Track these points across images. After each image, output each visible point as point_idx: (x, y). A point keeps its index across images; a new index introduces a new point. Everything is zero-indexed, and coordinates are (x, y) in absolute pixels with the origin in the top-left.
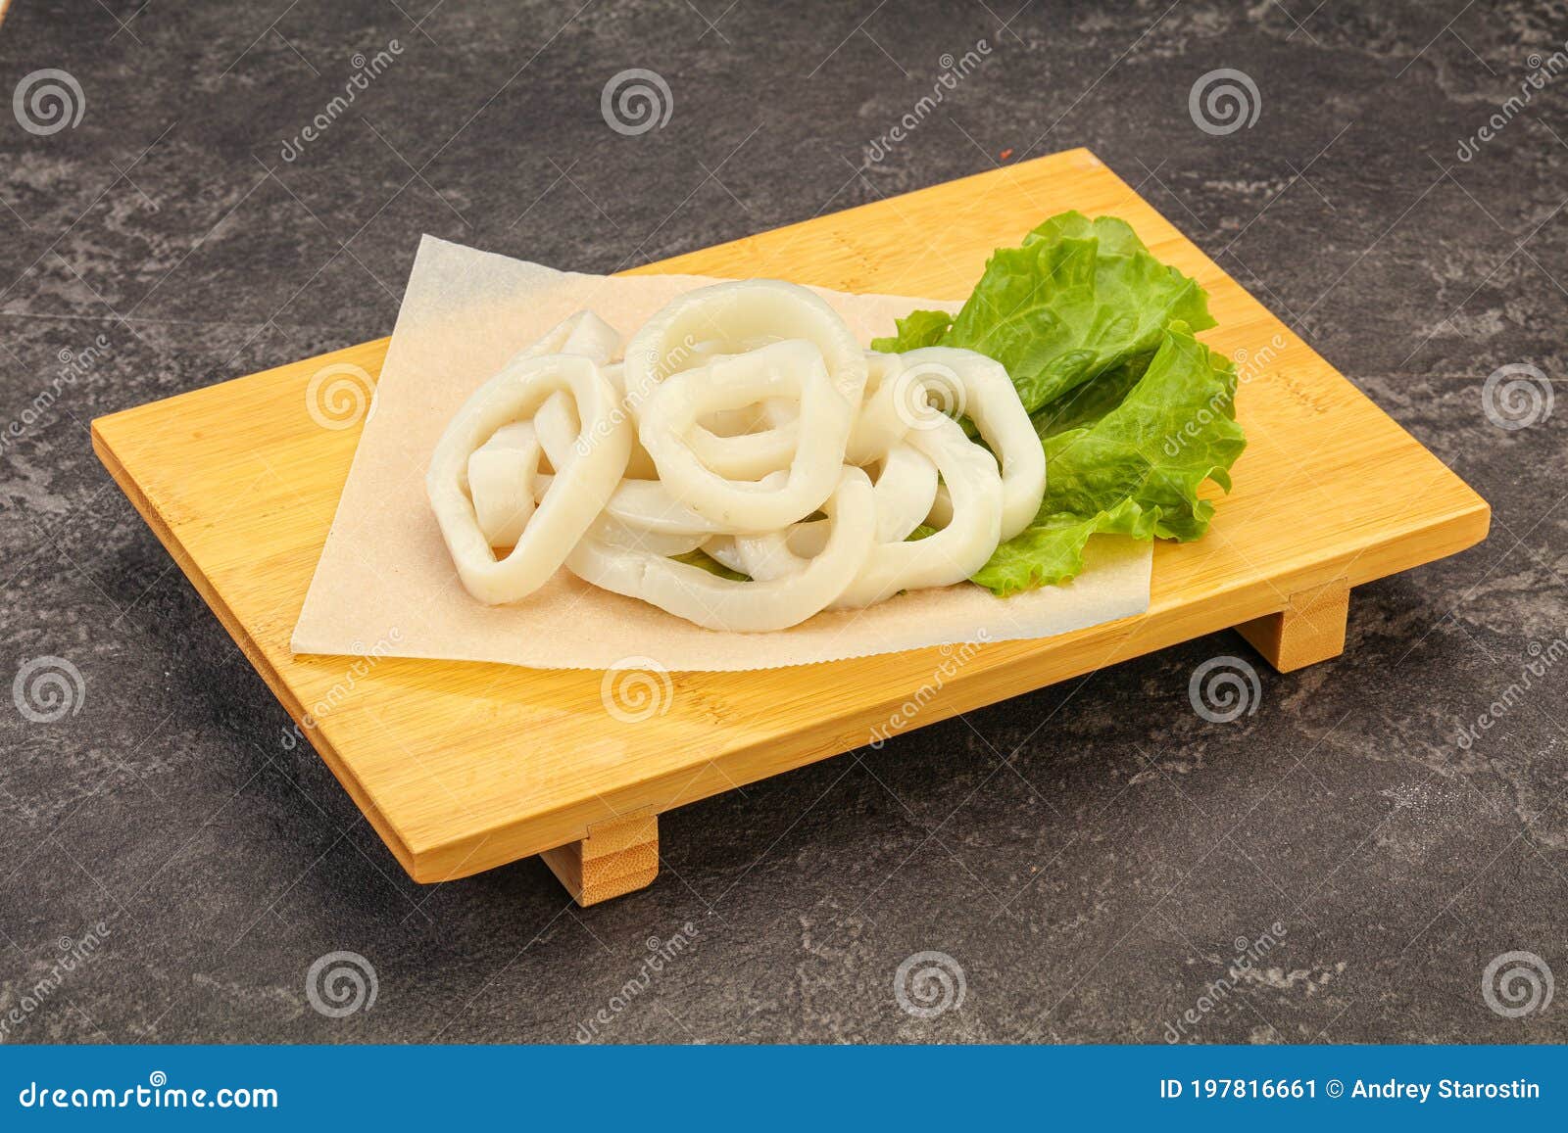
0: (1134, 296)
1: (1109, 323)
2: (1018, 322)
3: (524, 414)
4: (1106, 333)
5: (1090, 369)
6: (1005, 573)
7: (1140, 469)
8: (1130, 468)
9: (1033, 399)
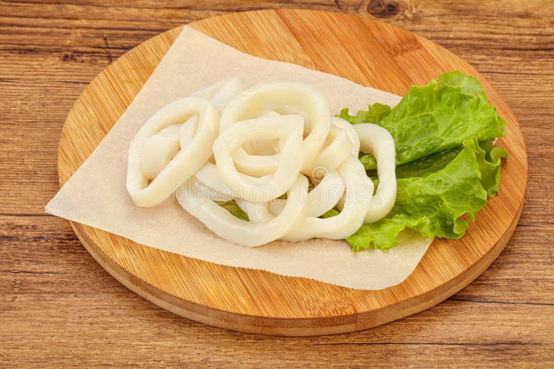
0: (471, 116)
1: (455, 127)
2: (416, 118)
3: (181, 121)
4: (451, 132)
5: (437, 148)
6: (360, 241)
7: (439, 202)
8: (434, 201)
9: (408, 157)
